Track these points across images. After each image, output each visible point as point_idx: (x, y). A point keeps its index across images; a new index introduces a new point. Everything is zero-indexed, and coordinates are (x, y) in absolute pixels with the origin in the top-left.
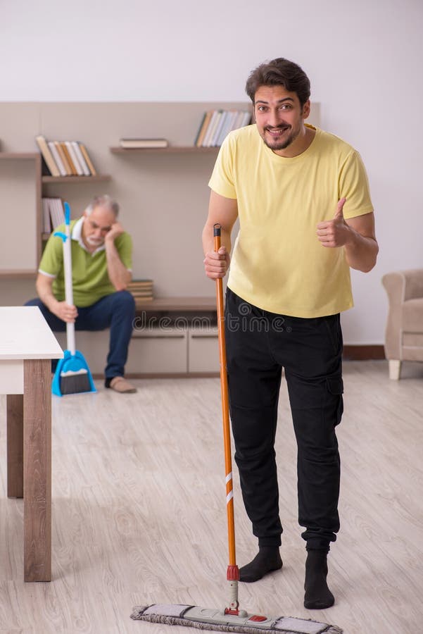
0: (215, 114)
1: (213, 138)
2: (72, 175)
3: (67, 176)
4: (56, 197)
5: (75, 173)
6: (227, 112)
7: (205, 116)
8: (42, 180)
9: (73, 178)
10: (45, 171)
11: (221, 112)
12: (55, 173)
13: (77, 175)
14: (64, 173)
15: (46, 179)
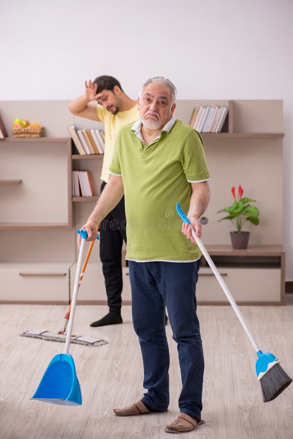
0: (201, 108)
1: (199, 127)
2: (95, 154)
3: (91, 154)
4: (83, 171)
5: (97, 153)
6: (210, 107)
7: (194, 110)
8: (71, 157)
9: (96, 156)
10: (74, 151)
11: (205, 107)
12: (82, 152)
13: (99, 154)
14: (89, 153)
15: (75, 157)
